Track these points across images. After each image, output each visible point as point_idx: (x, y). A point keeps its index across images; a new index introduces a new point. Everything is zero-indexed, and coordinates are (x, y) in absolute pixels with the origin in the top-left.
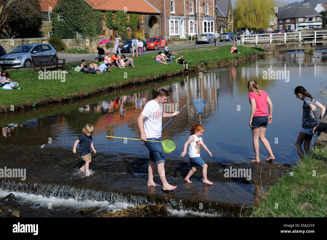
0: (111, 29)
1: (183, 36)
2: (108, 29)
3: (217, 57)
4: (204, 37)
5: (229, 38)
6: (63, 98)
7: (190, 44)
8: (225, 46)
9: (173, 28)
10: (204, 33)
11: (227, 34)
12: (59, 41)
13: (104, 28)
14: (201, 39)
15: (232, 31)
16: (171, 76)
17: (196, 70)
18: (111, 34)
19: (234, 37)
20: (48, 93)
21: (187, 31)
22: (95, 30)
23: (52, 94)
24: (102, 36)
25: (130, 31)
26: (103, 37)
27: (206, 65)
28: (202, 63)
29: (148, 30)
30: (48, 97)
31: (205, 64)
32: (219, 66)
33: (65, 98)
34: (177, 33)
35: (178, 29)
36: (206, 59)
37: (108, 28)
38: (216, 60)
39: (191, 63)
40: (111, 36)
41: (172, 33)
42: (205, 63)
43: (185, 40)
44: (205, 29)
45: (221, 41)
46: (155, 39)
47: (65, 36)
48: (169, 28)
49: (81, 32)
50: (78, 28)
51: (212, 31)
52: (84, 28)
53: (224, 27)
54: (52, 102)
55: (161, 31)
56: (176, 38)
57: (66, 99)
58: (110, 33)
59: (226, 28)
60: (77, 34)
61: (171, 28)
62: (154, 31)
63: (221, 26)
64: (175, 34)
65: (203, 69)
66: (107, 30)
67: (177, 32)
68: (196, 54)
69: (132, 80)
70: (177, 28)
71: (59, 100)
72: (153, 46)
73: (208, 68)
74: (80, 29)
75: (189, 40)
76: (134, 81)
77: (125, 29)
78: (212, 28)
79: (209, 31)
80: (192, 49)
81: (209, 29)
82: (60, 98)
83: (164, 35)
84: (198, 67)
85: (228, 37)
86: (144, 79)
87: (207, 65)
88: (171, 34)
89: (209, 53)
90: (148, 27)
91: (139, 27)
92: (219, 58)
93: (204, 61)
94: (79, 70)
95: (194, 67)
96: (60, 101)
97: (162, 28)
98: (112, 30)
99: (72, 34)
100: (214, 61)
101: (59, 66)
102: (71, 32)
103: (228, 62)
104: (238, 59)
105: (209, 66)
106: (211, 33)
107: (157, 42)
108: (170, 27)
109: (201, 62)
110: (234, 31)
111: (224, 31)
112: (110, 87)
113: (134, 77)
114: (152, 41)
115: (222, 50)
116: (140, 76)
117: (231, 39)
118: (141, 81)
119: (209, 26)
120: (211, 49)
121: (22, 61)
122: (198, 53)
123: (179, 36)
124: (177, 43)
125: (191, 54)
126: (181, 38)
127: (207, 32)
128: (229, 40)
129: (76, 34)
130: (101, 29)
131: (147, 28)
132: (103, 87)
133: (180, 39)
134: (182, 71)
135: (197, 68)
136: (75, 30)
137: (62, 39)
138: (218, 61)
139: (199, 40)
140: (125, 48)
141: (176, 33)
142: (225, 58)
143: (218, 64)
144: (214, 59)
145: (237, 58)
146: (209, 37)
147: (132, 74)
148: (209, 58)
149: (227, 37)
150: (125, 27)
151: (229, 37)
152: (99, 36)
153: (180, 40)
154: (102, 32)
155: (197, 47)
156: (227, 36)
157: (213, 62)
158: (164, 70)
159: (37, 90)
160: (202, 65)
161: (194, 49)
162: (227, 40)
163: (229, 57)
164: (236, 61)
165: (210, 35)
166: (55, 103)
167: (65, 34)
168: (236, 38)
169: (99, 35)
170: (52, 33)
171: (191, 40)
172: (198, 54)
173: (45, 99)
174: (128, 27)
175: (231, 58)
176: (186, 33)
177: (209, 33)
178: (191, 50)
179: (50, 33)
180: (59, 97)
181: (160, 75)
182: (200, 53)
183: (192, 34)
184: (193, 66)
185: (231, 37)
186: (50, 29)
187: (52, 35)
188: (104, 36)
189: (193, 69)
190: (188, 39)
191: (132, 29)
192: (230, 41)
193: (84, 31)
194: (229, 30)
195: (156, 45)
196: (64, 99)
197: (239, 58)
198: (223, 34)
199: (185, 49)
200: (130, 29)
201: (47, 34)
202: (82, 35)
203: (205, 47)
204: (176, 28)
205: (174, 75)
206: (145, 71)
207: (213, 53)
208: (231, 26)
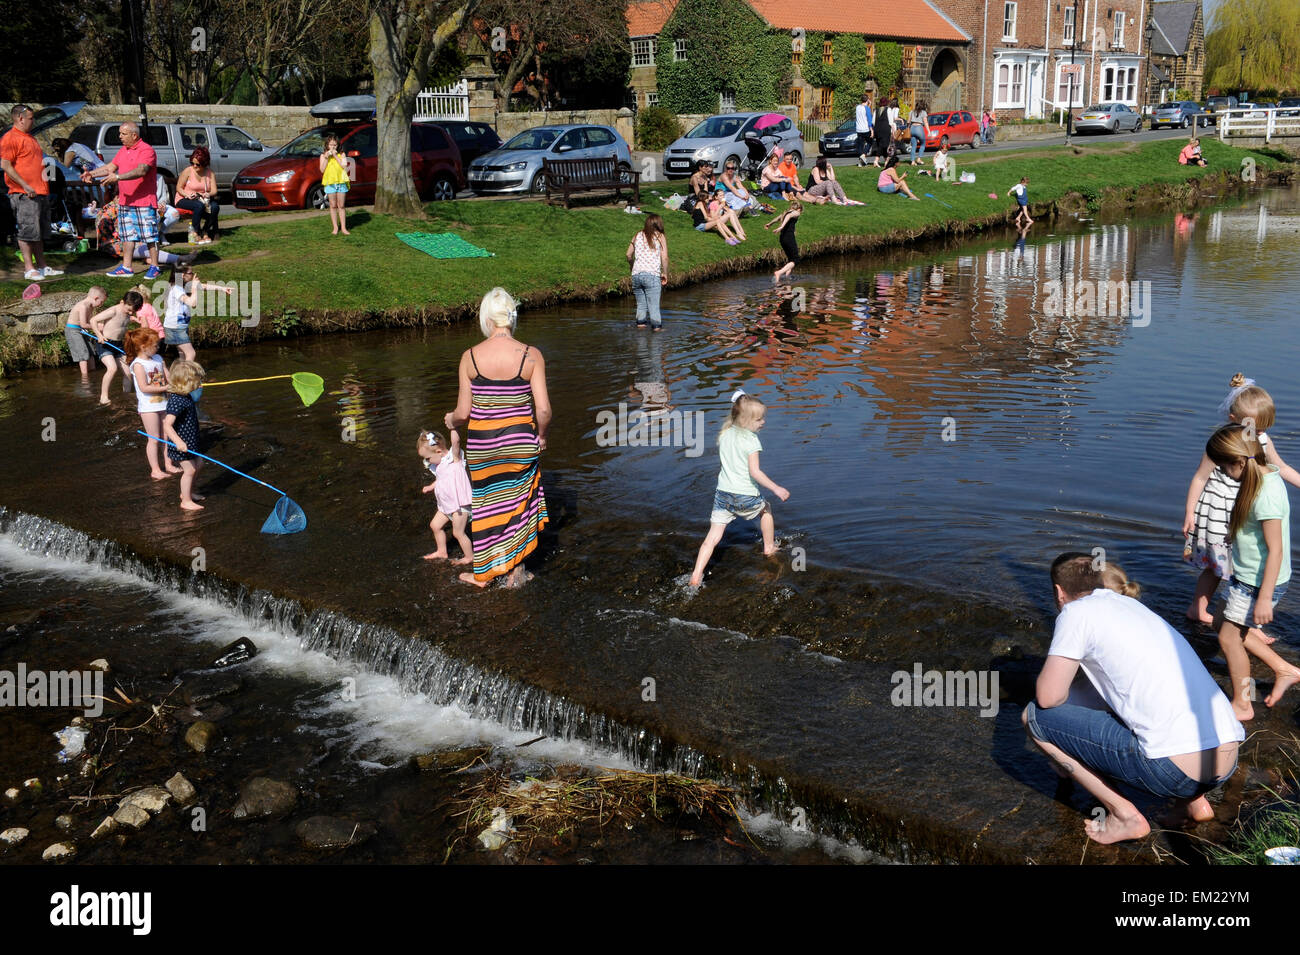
0: (816, 86)
1: (1035, 111)
2: (809, 87)
3: (1129, 177)
4: (1101, 115)
5: (1181, 119)
6: (603, 291)
7: (1053, 135)
8: (1161, 144)
9: (1006, 86)
10: (1102, 100)
11: (1178, 106)
12: (668, 120)
13: (797, 83)
14: (1090, 120)
15: (1198, 99)
16: (967, 232)
17: (1052, 215)
18: (815, 101)
19: (1196, 116)
20: (560, 271)
21: (1049, 95)
22: (771, 88)
23: (570, 276)
24: (788, 107)
25: (874, 91)
26: (790, 110)
27: (1088, 201)
28: (1076, 194)
29: (928, 90)
30: (558, 285)
31: (1085, 197)
32: (1130, 204)
33: (609, 291)
34: (1018, 100)
35: (1022, 88)
36: (1092, 181)
37: (809, 82)
38: (1124, 185)
39: (1038, 194)
40: (817, 108)
41: (1001, 102)
42: (1085, 193)
43: (1040, 122)
44: (1108, 90)
45: (1155, 127)
46: (946, 116)
47: (687, 107)
48: (992, 84)
49: (731, 93)
50: (725, 82)
51: (1129, 97)
52: (742, 83)
53: (1172, 86)
54: (570, 300)
55: (967, 94)
56: (1012, 115)
57: (612, 292)
58: (812, 98)
59: (1179, 87)
60: (721, 102)
61: (1000, 86)
62: (948, 95)
63: (1161, 82)
64: (1009, 104)
65: (1076, 214)
66: (806, 90)
67: (1016, 98)
68: (1060, 166)
69: (837, 241)
70: (1016, 87)
71: (592, 295)
72: (936, 138)
73: (1094, 211)
74: (730, 85)
75: (1051, 122)
76: (841, 243)
77: (858, 86)
78: (1130, 89)
79: (1119, 97)
80: (1053, 149)
81: (1120, 90)
82: (595, 288)
83: (976, 106)
84: (1060, 205)
85: (1178, 116)
86: (874, 238)
87: (1091, 200)
88: (997, 104)
89: (1103, 163)
90: (930, 82)
91: (900, 82)
92: (1132, 179)
93: (1081, 189)
94: (678, 206)
95: (1047, 207)
96: (594, 298)
97: (972, 86)
98: (820, 90)
99: (708, 100)
100: (1115, 187)
101: (624, 191)
102: (704, 93)
103: (1162, 194)
104: (1198, 183)
105: (1098, 203)
106: (1124, 101)
107: (949, 125)
108: (997, 82)
109: (1073, 189)
110: (1203, 99)
111: (1169, 96)
112: (761, 260)
113: (842, 232)
114: (935, 122)
115: (1150, 156)
116: (861, 229)
117: (1186, 121)
118: (862, 244)
119: (1121, 81)
120: (1115, 151)
121: (525, 175)
122: (1067, 163)
123: (1023, 110)
124: (1013, 132)
125: (1044, 163)
126: (1027, 116)
127: (1114, 100)
128: (1181, 125)
129: (718, 99)
130: (787, 85)
131: (925, 85)
132: (738, 259)
133: (1024, 120)
134: (1004, 218)
135: (1056, 210)
136: (716, 90)
137: (679, 113)
138: (1131, 188)
139: (1086, 122)
140: (851, 142)
141: (1013, 100)
142: (1155, 180)
143: (1131, 200)
144: (1116, 184)
145: (1195, 181)
146: (1115, 115)
147: (838, 223)
148: (1102, 180)
149: (1176, 115)
150: (858, 81)
151: (1182, 116)
152: (779, 107)
153: (1025, 122)
154: (789, 95)
155: (1069, 145)
156: (1177, 112)
157: (1114, 193)
158: (946, 214)
159: (532, 261)
160: (1075, 201)
161: (1059, 149)
162: (1174, 126)
163: (1167, 176)
164: (1191, 192)
165: (1121, 108)
166: (580, 302)
167: (688, 102)
168: (1206, 120)
169: (781, 103)
170: (655, 97)
171: (1059, 122)
172: (1066, 166)
173: (549, 291)
174: (868, 82)
175: (1175, 182)
176: (1045, 101)
177: (1119, 102)
178: (1047, 154)
179: (650, 97)
180: (593, 286)
181: (928, 228)
182: (1073, 163)
183: (1062, 106)
184: (1042, 203)
185: (1187, 117)
186: (652, 87)
187: (656, 104)
188: (792, 107)
189: (1043, 211)
190: (1049, 118)
191: (879, 85)
192: (1183, 127)
193: (740, 92)
194: (1187, 94)
195: (946, 136)
196: (608, 294)
197: (1202, 181)
198: (1165, 106)
199: (1029, 150)
200: (875, 86)
201: (644, 98)
202: (734, 104)
203: (1097, 146)
204: (1014, 87)
205: (977, 230)
206: (883, 214)
207: (1117, 164)
208: (1193, 83)
